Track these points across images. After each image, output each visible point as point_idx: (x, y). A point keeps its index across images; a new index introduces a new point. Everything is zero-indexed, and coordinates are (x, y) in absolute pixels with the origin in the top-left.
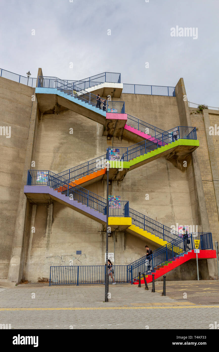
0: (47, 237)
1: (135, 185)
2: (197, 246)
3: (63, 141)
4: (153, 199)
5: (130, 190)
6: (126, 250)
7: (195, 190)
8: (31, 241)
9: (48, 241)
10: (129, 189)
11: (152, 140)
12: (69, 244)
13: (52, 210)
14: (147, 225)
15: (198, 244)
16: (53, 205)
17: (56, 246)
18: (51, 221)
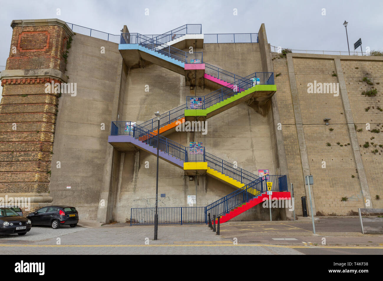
0: (134, 182)
1: (217, 132)
2: (270, 188)
4: (234, 144)
5: (212, 136)
6: (207, 192)
7: (274, 134)
8: (119, 186)
9: (135, 185)
10: (210, 135)
11: (230, 87)
12: (154, 188)
13: (139, 157)
15: (270, 186)
16: (140, 152)
17: (142, 190)
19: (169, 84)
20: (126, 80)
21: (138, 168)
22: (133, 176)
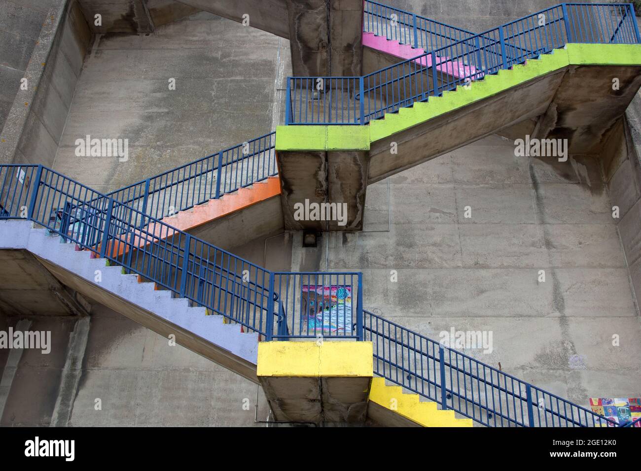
1: (410, 246)
3: (155, 110)
4: (482, 292)
5: (392, 263)
10: (386, 258)
13: (85, 339)
14: (462, 393)
16: (91, 321)
18: (77, 380)
19: (232, 81)
20: (82, 70)
21: (76, 385)
22: (51, 416)
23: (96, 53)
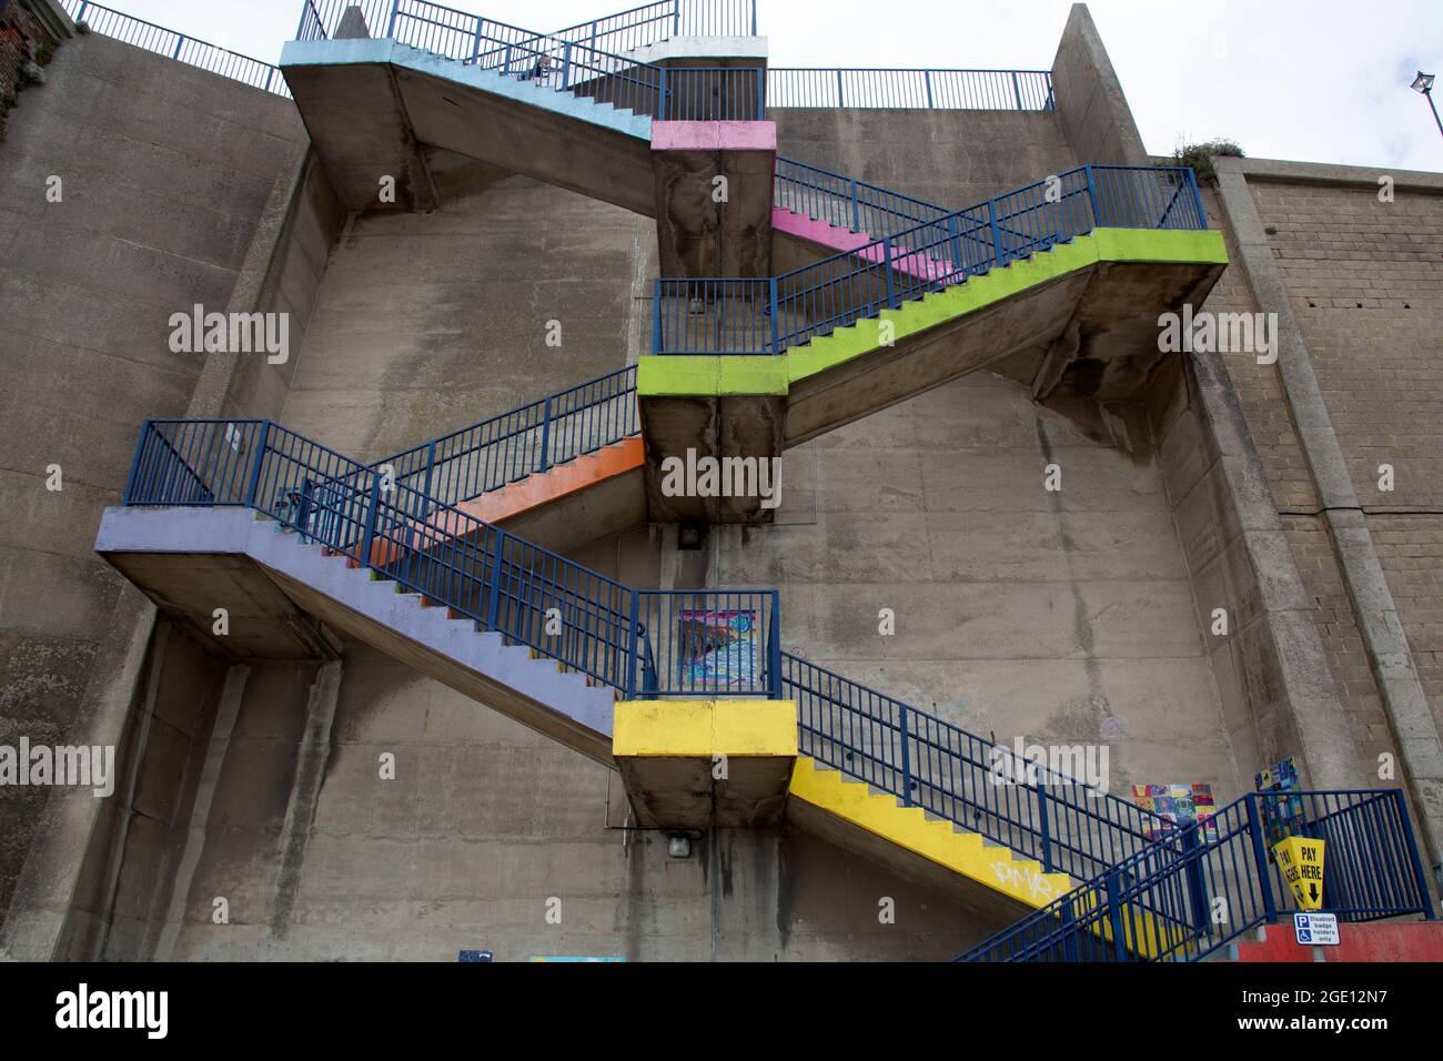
0: (282, 857)
1: (850, 547)
3: (442, 330)
4: (965, 620)
5: (821, 575)
8: (183, 883)
9: (290, 882)
10: (812, 566)
12: (418, 906)
13: (334, 695)
15: (1315, 870)
16: (343, 667)
17: (330, 918)
18: (323, 760)
21: (321, 768)
22: (283, 815)
23: (349, 241)
